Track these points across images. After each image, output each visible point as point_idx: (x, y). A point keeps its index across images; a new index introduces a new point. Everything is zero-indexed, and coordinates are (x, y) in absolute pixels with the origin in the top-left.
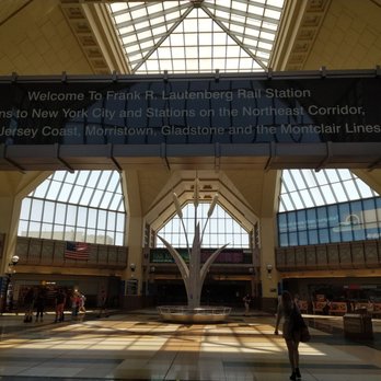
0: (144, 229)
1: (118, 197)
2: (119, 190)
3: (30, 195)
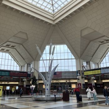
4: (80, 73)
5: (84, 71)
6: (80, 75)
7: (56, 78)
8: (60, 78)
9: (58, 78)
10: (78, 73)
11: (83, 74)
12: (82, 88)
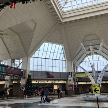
0: (73, 66)
1: (62, 55)
2: (62, 53)
3: (33, 56)
4: (71, 75)
5: (76, 73)
6: (72, 77)
7: (49, 78)
8: (53, 78)
9: (51, 78)
10: (69, 74)
11: (74, 75)
12: (73, 89)
